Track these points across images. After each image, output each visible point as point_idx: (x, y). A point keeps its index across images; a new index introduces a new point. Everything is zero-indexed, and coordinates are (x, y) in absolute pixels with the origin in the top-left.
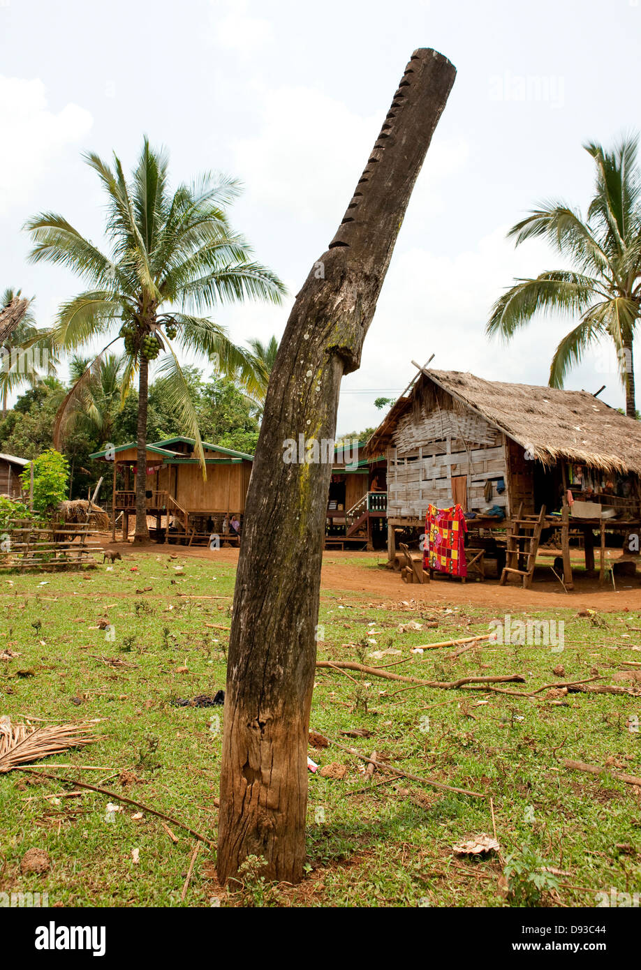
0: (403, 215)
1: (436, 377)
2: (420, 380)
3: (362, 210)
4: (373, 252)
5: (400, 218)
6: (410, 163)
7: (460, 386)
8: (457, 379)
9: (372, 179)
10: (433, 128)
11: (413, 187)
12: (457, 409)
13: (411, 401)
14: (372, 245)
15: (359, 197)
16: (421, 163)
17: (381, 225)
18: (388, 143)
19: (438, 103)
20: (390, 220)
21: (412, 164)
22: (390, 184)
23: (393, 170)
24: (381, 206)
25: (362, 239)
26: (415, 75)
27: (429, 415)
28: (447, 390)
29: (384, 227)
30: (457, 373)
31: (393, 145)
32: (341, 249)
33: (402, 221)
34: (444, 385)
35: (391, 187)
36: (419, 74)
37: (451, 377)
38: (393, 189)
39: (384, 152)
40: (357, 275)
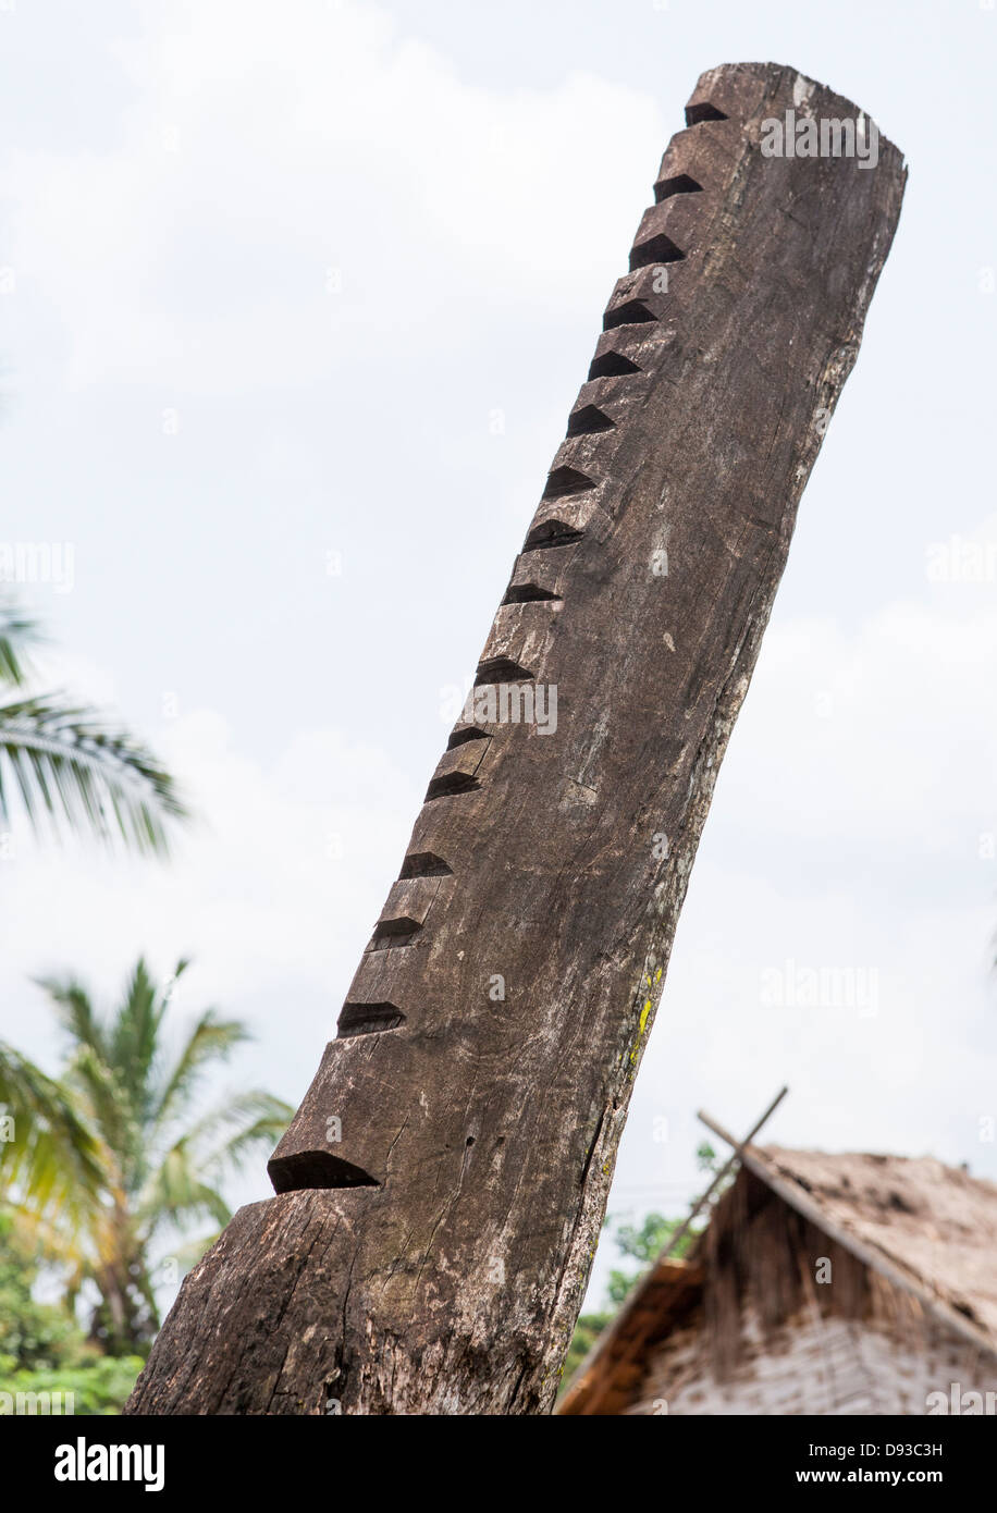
0: (663, 958)
1: (802, 1183)
2: (733, 1191)
3: (448, 959)
4: (505, 1200)
5: (646, 980)
6: (691, 668)
7: (897, 1218)
8: (886, 1186)
9: (497, 776)
10: (801, 471)
11: (706, 797)
12: (886, 1315)
13: (695, 1280)
14: (498, 1159)
15: (433, 884)
16: (746, 666)
17: (549, 1034)
18: (576, 573)
19: (822, 340)
20: (596, 994)
21: (701, 672)
22: (591, 797)
23: (605, 718)
24: (545, 928)
25: (447, 1134)
26: (710, 205)
27: (776, 1340)
28: (848, 1240)
29: (562, 1041)
30: (879, 1161)
31: (603, 580)
32: (332, 1207)
33: (654, 991)
34: (834, 1217)
35: (598, 811)
36: (726, 197)
37: (862, 1177)
38: (607, 821)
39: (557, 626)
40: (416, 1360)
